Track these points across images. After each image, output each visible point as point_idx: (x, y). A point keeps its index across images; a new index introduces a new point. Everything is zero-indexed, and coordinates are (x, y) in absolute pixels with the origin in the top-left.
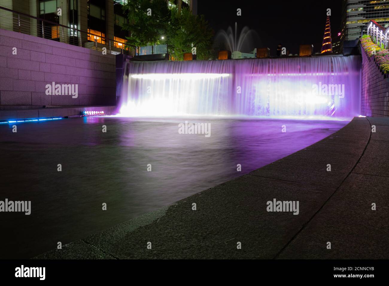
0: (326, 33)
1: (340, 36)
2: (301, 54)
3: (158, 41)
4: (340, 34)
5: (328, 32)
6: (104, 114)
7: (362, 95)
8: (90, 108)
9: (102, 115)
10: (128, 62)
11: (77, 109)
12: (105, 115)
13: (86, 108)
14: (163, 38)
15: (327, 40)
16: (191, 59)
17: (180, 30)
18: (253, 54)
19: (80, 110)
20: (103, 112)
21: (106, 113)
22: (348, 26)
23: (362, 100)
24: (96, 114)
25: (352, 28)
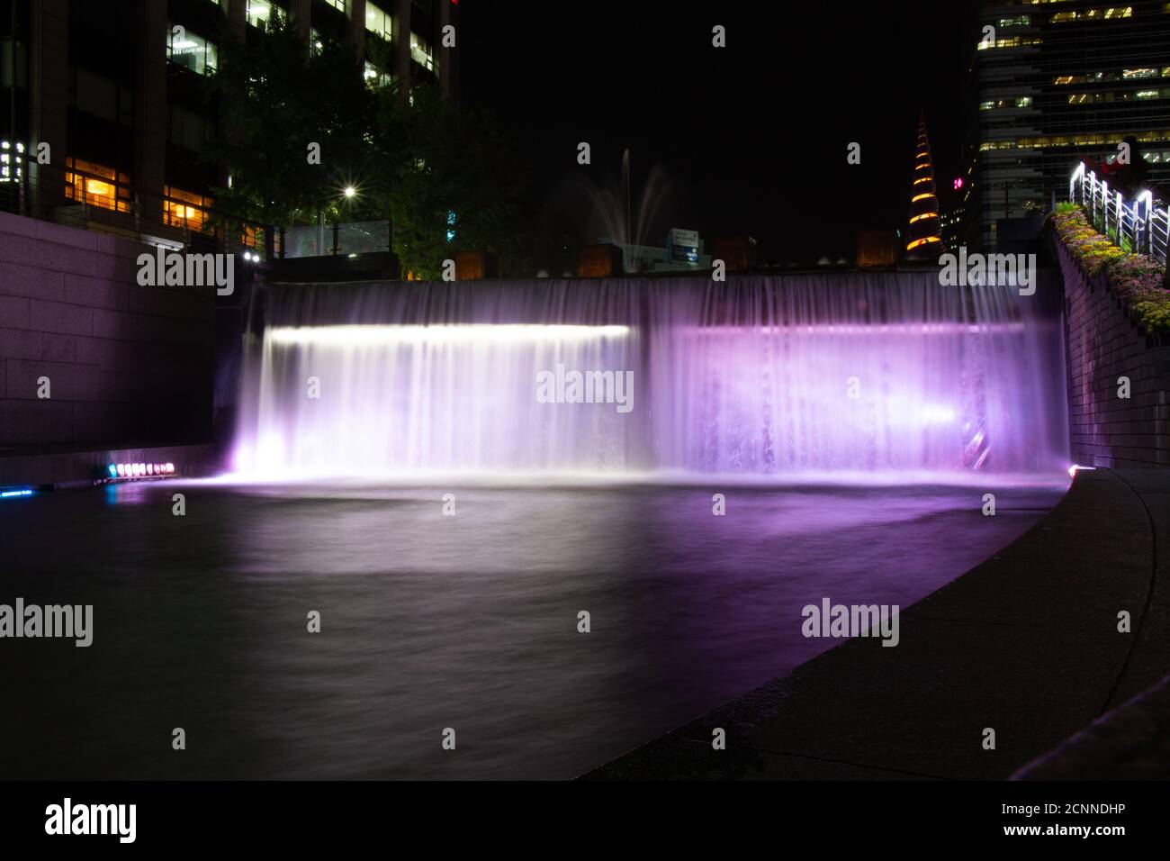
0: (919, 181)
1: (962, 190)
2: (863, 260)
3: (334, 203)
4: (960, 183)
5: (926, 177)
6: (176, 472)
7: (1071, 397)
8: (129, 451)
9: (168, 476)
10: (261, 285)
11: (84, 456)
12: (176, 478)
13: (113, 454)
14: (350, 192)
15: (924, 206)
16: (480, 273)
17: (409, 164)
18: (664, 247)
19: (95, 459)
20: (170, 467)
21: (181, 472)
22: (988, 158)
23: (1073, 416)
24: (147, 474)
25: (1001, 164)
